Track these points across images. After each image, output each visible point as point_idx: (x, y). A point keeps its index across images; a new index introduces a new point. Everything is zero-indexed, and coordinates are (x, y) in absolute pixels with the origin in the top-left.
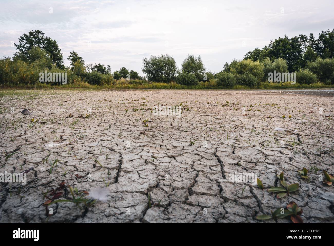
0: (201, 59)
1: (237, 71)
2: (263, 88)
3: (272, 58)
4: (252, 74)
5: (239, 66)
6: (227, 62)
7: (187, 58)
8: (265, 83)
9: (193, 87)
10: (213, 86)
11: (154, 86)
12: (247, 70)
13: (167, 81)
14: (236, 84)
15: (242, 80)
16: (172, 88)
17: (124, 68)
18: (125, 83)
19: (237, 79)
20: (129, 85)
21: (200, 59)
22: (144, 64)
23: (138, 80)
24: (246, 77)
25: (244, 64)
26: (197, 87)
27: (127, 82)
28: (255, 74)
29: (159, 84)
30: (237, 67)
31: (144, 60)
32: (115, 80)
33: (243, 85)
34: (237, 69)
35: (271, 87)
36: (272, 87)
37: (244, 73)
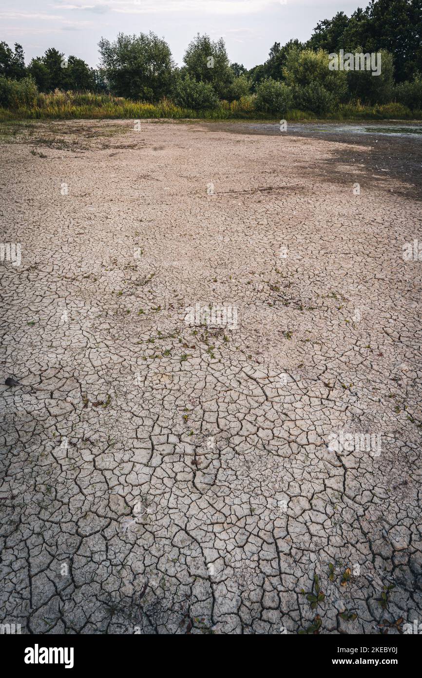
0: (225, 47)
1: (296, 76)
2: (341, 118)
3: (368, 42)
4: (325, 86)
5: (300, 65)
6: (278, 43)
7: (196, 43)
8: (347, 107)
9: (207, 113)
10: (247, 112)
11: (126, 111)
12: (317, 76)
13: (154, 98)
14: (291, 108)
15: (304, 100)
16: (165, 115)
17: (54, 49)
18: (65, 103)
19: (295, 98)
20: (74, 108)
21: (223, 47)
22: (104, 54)
23: (92, 93)
24: (313, 92)
25: (311, 62)
26: (216, 115)
27: (69, 101)
28: (330, 87)
29: (138, 106)
30: (297, 68)
31: (103, 44)
32: (42, 94)
33: (304, 111)
34: (296, 72)
35: (357, 116)
36: (359, 116)
37: (309, 83)
